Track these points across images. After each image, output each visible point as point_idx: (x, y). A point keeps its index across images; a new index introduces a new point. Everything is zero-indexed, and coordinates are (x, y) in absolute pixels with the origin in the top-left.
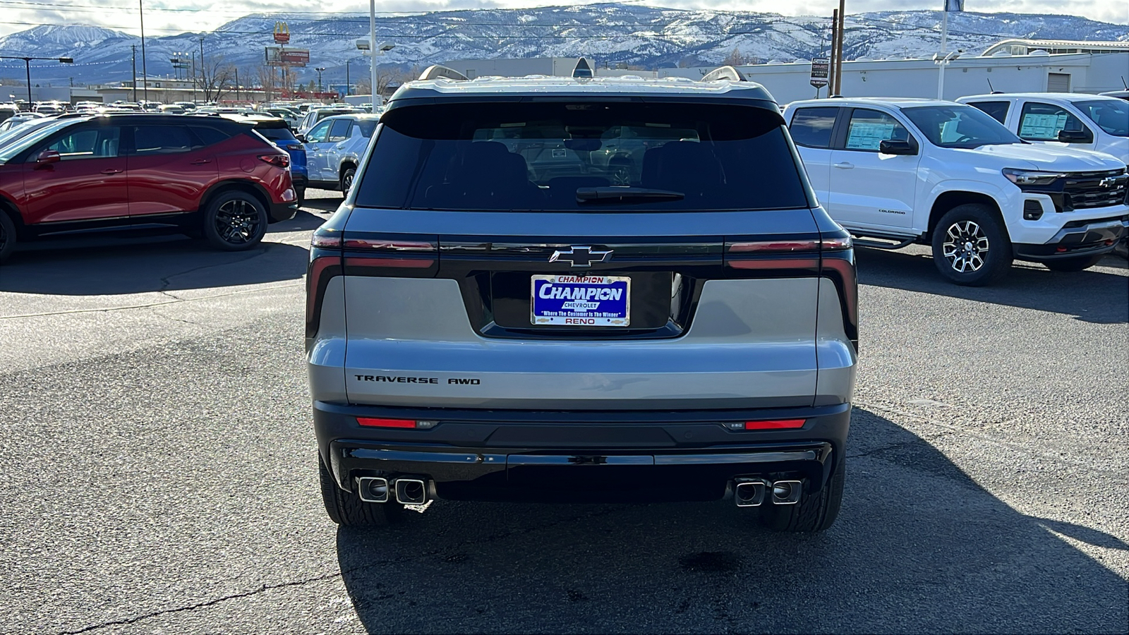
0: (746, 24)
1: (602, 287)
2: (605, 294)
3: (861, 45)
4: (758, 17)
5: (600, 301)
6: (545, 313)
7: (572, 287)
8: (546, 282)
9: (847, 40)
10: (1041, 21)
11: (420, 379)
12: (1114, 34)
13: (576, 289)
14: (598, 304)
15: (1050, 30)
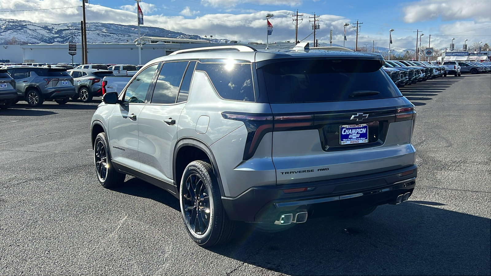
0: (13, 25)
1: (360, 128)
2: (361, 131)
3: (71, 37)
4: (19, 22)
5: (360, 134)
6: (344, 140)
7: (352, 129)
8: (344, 128)
9: (64, 34)
10: (147, 29)
11: (307, 171)
12: (175, 36)
13: (353, 130)
14: (359, 135)
15: (151, 33)
